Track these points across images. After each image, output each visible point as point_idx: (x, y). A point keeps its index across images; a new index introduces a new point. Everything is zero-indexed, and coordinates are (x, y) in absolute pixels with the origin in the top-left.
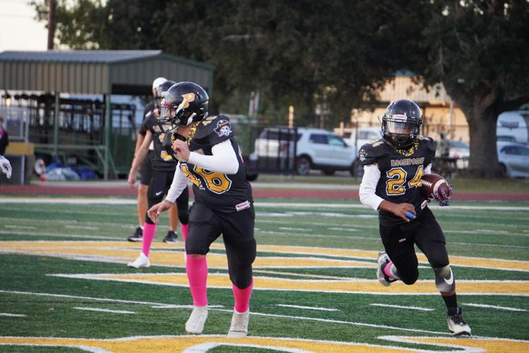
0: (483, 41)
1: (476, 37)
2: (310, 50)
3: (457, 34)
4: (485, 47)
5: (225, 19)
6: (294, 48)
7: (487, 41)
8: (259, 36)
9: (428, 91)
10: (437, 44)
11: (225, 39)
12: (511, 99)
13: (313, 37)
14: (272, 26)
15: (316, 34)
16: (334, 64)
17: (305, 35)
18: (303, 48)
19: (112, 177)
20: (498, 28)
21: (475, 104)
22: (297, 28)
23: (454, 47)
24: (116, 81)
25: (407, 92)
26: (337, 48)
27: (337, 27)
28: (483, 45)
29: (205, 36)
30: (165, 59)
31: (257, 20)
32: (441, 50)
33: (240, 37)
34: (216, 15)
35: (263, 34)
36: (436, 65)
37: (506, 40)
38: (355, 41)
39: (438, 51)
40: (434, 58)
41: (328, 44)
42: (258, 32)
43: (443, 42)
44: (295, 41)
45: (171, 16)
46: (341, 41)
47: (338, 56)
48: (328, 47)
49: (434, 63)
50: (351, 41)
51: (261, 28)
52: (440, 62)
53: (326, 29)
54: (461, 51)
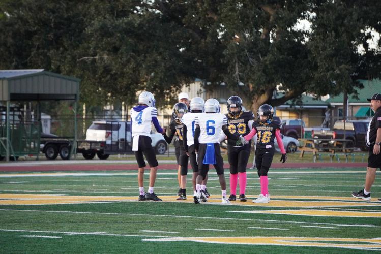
0: (266, 58)
1: (260, 56)
2: (144, 66)
3: (247, 53)
4: (267, 63)
6: (132, 65)
7: (269, 57)
8: (105, 57)
10: (234, 61)
11: (80, 60)
13: (145, 57)
14: (115, 50)
15: (147, 55)
17: (139, 56)
18: (139, 65)
19: (12, 159)
21: (254, 101)
22: (134, 51)
23: (246, 63)
24: (13, 92)
27: (161, 50)
28: (266, 61)
30: (46, 74)
31: (104, 46)
32: (237, 64)
33: (92, 58)
34: (69, 42)
35: (108, 55)
36: (234, 75)
37: (281, 57)
38: (174, 59)
39: (235, 66)
40: (232, 70)
41: (156, 62)
42: (105, 54)
43: (238, 58)
44: (132, 59)
45: (37, 44)
46: (165, 59)
47: (164, 70)
48: (156, 64)
49: (232, 74)
50: (172, 60)
51: (106, 52)
52: (237, 72)
53: (154, 51)
54: (250, 65)
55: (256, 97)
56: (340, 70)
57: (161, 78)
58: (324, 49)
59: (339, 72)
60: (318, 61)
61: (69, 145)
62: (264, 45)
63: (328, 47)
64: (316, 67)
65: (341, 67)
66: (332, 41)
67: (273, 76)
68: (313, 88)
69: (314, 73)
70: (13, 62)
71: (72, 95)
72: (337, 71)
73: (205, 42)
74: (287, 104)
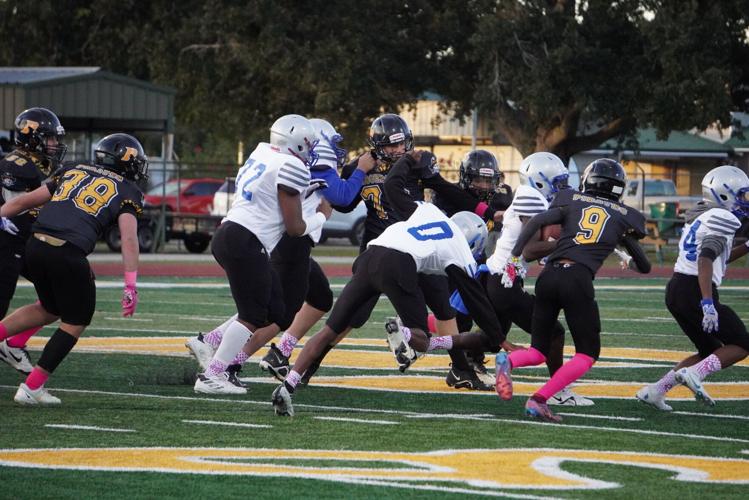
0: (556, 53)
1: (545, 47)
2: (309, 65)
3: (519, 42)
4: (558, 62)
5: (184, 20)
6: (287, 62)
7: (561, 52)
8: (234, 45)
9: (462, 123)
10: (491, 58)
11: (184, 50)
12: (588, 133)
13: (313, 47)
14: (253, 32)
15: (317, 43)
16: (344, 84)
17: (301, 44)
18: (300, 63)
20: (577, 34)
21: (538, 140)
22: (289, 35)
23: (515, 62)
25: (432, 123)
26: (348, 62)
27: (347, 32)
28: (556, 58)
29: (154, 45)
30: (106, 79)
31: (231, 23)
32: (496, 65)
33: (207, 46)
34: (166, 13)
35: (239, 42)
36: (491, 86)
37: (587, 50)
38: (372, 52)
39: (493, 67)
40: (487, 77)
41: (335, 56)
42: (233, 39)
43: (499, 53)
44: (288, 52)
45: (102, 16)
46: (352, 52)
47: (350, 74)
48: (335, 61)
49: (487, 84)
50: (368, 53)
51: (236, 35)
52: (496, 81)
53: (331, 36)
54: (525, 66)
55: (541, 132)
56: (707, 78)
57: (343, 90)
58: (674, 36)
59: (703, 83)
60: (662, 60)
61: (151, 224)
62: (553, 25)
63: (682, 32)
64: (659, 72)
65: (708, 72)
66: (691, 20)
67: (570, 89)
68: (650, 114)
69: (654, 84)
70: (53, 53)
71: (157, 121)
72: (701, 82)
73: (441, 19)
74: (608, 147)
